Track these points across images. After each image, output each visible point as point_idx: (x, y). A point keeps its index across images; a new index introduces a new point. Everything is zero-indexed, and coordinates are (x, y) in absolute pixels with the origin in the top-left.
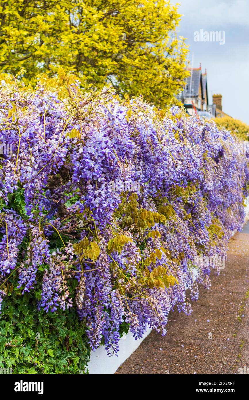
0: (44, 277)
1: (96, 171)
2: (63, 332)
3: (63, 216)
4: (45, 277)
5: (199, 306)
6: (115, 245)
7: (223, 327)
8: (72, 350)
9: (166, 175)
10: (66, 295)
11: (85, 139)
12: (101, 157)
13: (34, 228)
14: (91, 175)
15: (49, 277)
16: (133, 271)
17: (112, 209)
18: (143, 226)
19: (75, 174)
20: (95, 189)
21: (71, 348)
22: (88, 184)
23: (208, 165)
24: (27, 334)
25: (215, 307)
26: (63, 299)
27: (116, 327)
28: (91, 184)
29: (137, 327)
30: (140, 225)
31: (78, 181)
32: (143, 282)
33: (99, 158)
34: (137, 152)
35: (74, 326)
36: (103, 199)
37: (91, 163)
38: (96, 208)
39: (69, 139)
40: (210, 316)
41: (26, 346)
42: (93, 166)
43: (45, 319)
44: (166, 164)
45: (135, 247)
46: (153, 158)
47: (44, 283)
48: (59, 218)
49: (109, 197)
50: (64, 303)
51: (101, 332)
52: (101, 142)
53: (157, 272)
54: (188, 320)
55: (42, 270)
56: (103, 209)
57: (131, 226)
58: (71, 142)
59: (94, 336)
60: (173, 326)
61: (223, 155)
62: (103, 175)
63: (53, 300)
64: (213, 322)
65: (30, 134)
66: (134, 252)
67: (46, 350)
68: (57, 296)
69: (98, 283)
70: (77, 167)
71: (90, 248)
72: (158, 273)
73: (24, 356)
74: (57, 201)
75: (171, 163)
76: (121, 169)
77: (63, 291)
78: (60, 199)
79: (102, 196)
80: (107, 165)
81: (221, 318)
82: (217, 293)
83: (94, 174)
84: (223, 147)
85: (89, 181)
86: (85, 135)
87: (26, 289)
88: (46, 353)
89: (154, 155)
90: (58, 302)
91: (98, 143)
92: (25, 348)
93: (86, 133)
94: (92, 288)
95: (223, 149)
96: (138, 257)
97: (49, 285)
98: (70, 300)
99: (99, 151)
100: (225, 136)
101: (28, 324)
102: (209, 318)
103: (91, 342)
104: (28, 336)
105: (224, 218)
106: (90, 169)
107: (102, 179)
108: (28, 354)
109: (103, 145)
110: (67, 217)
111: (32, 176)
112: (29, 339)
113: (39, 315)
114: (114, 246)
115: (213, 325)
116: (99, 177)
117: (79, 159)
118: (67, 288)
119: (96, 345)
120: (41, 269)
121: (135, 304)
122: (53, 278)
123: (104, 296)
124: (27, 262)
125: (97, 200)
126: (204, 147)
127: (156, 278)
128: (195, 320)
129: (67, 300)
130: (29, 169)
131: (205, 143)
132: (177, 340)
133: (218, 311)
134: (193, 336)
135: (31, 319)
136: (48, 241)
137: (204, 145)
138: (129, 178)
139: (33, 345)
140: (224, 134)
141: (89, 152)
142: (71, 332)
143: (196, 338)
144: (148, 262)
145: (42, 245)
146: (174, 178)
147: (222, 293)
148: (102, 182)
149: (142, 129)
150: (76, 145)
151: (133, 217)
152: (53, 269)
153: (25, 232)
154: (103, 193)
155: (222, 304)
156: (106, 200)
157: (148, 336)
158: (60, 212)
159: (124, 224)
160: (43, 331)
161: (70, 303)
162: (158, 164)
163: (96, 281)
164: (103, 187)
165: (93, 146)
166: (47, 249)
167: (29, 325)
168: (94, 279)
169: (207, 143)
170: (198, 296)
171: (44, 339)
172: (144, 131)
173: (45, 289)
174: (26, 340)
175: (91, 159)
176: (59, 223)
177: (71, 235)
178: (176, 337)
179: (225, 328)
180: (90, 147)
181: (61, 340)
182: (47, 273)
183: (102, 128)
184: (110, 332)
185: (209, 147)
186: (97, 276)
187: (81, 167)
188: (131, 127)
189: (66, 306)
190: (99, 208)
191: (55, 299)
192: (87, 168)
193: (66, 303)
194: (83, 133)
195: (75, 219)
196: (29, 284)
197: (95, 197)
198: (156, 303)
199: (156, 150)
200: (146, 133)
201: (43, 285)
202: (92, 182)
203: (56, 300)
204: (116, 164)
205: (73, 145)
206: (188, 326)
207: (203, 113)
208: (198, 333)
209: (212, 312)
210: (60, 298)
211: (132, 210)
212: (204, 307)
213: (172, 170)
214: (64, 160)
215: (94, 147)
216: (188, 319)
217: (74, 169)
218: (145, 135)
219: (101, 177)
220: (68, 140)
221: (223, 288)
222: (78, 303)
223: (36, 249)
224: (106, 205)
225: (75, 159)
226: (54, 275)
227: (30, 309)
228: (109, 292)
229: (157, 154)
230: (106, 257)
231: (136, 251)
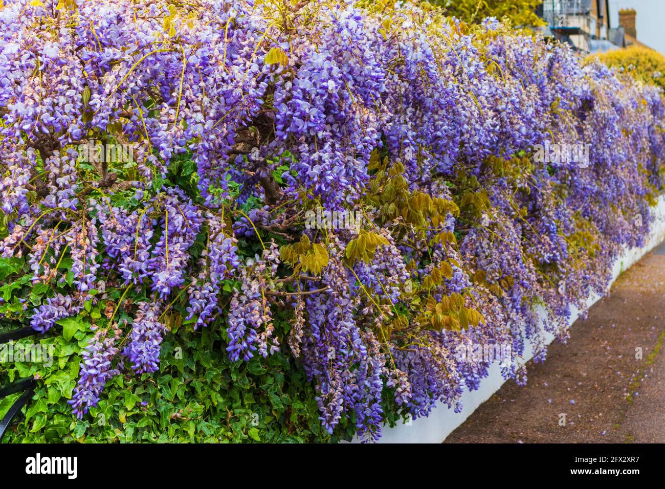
0: (232, 302)
1: (312, 118)
2: (278, 401)
3: (274, 203)
4: (235, 302)
5: (559, 377)
6: (359, 250)
7: (598, 413)
8: (299, 433)
9: (465, 136)
10: (269, 331)
11: (298, 66)
12: (322, 95)
13: (214, 219)
14: (306, 127)
15: (241, 302)
16: (393, 296)
17: (344, 184)
18: (416, 222)
19: (280, 126)
20: (311, 152)
21: (297, 430)
22: (300, 143)
23: (560, 124)
24: (211, 400)
25: (588, 378)
26: (263, 337)
27: (376, 396)
28: (306, 141)
29: (406, 394)
30: (412, 219)
31: (285, 137)
32: (425, 320)
33: (318, 97)
34: (402, 92)
35: (303, 393)
36: (327, 167)
37: (305, 106)
38: (314, 183)
39: (269, 66)
40: (577, 394)
41: (210, 420)
42: (307, 111)
43: (243, 377)
44: (466, 117)
45: (397, 255)
46: (429, 102)
47: (231, 312)
48: (267, 207)
49: (337, 164)
50: (264, 344)
51: (341, 401)
52: (321, 69)
53: (448, 303)
54: (536, 401)
55: (229, 290)
56: (327, 185)
57: (395, 220)
58: (272, 71)
59: (329, 407)
60: (509, 410)
61: (593, 107)
62: (328, 127)
63: (246, 340)
64: (580, 404)
65: (203, 58)
66: (396, 263)
67: (248, 429)
68: (253, 334)
69: (330, 315)
70: (283, 113)
71: (312, 252)
72: (450, 305)
73: (205, 436)
74: (252, 173)
75: (475, 114)
76: (357, 115)
77: (262, 325)
78: (258, 171)
79: (324, 162)
80: (335, 110)
81: (596, 397)
82: (595, 355)
83: (311, 125)
84: (593, 92)
85: (303, 138)
86: (295, 58)
87: (200, 321)
88: (246, 433)
89: (431, 96)
90: (256, 343)
91: (316, 71)
92: (206, 423)
93: (299, 55)
94: (320, 323)
95: (593, 97)
96: (404, 272)
97: (239, 315)
98: (275, 340)
99: (318, 86)
100: (599, 74)
101: (213, 383)
102: (575, 398)
103: (325, 417)
104: (213, 404)
105: (604, 221)
106: (304, 117)
107: (325, 133)
108: (212, 433)
109: (325, 74)
110: (281, 203)
111: (204, 129)
112: (215, 408)
113: (233, 370)
114: (357, 251)
115: (580, 409)
116: (319, 130)
117: (285, 101)
118: (270, 319)
119: (332, 423)
120: (227, 289)
121: (410, 357)
122: (246, 303)
123: (341, 337)
124: (202, 275)
125: (316, 170)
126: (554, 92)
127: (445, 312)
128: (550, 401)
129: (269, 340)
130: (199, 117)
131: (557, 84)
132: (512, 433)
133: (593, 385)
134: (541, 427)
135: (218, 375)
136: (236, 241)
137: (554, 88)
138: (373, 132)
139: (222, 419)
140: (597, 69)
141: (302, 87)
142: (296, 402)
143: (547, 429)
144: (429, 283)
145: (225, 246)
146: (479, 140)
147: (604, 356)
148: (325, 138)
149: (408, 51)
150: (280, 77)
151: (400, 206)
152: (247, 288)
153: (197, 225)
154: (326, 156)
155: (602, 374)
156: (331, 169)
157: (462, 425)
158: (270, 197)
159: (384, 218)
160: (241, 397)
161: (275, 345)
162: (440, 113)
163: (327, 312)
164: (327, 146)
165: (308, 77)
166: (232, 253)
167: (214, 386)
168: (324, 307)
169: (559, 85)
170: (546, 354)
171: (243, 411)
172: (410, 54)
173: (232, 322)
174: (209, 410)
175: (304, 98)
176: (267, 214)
177: (285, 235)
178: (511, 427)
179: (600, 414)
180: (303, 78)
181: (276, 415)
182: (236, 295)
183: (325, 46)
184: (366, 405)
185: (563, 91)
186: (328, 302)
187: (289, 113)
188: (392, 48)
189: (268, 350)
190: (319, 182)
191: (250, 339)
192: (297, 114)
193: (268, 345)
194: (292, 56)
195: (295, 208)
196: (205, 312)
197: (313, 163)
198: (445, 356)
199: (436, 89)
200: (414, 57)
201: (230, 314)
202: (310, 139)
203: (252, 340)
204: (350, 108)
205: (276, 76)
206: (535, 409)
207: (601, 42)
208: (552, 422)
209: (582, 386)
210: (258, 337)
211: (398, 194)
212: (569, 378)
213: (477, 126)
214: (261, 102)
215: (310, 79)
216: (538, 398)
217: (278, 116)
218: (412, 60)
219: (325, 130)
220: (267, 68)
221: (608, 348)
222: (292, 347)
223: (215, 253)
224: (331, 178)
225: (279, 99)
226: (248, 298)
227: (217, 360)
228: (348, 330)
229: (437, 95)
230: (342, 270)
231: (399, 263)
